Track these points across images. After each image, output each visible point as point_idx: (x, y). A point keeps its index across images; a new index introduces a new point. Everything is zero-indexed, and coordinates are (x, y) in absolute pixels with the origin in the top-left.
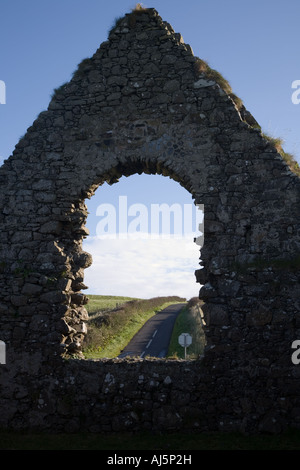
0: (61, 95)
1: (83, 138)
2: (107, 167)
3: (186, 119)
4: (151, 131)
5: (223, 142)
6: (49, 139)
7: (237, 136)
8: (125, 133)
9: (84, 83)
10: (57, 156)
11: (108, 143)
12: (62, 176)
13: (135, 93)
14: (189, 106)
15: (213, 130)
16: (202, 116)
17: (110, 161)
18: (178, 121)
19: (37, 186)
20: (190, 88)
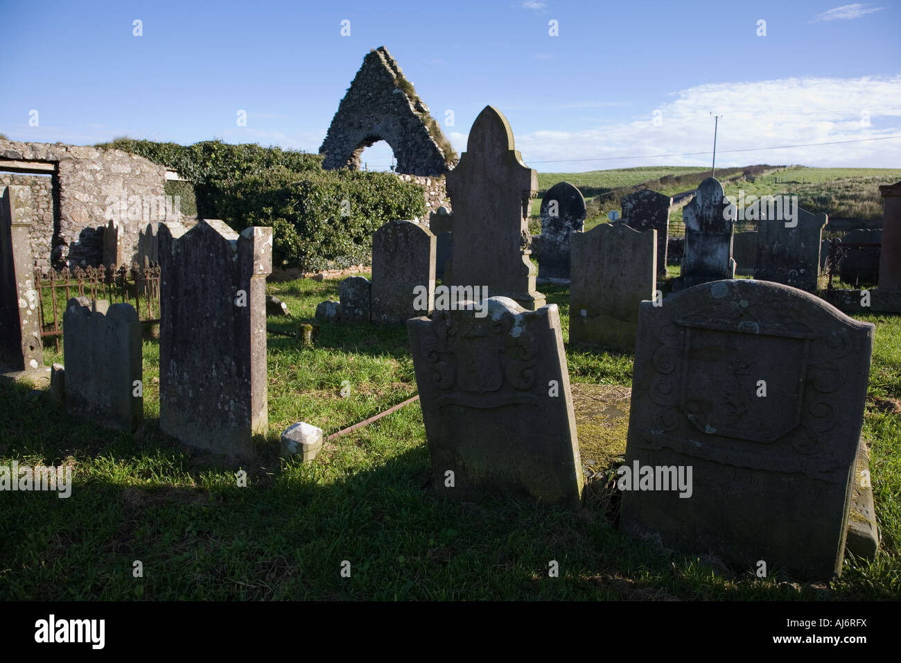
0: (343, 103)
1: (351, 125)
2: (360, 141)
3: (390, 112)
4: (377, 120)
5: (404, 124)
6: (339, 127)
7: (409, 120)
8: (367, 120)
9: (351, 95)
10: (342, 136)
11: (360, 127)
12: (344, 146)
13: (370, 99)
14: (391, 104)
15: (400, 117)
16: (396, 110)
17: (361, 136)
18: (387, 113)
19: (335, 152)
20: (392, 95)
